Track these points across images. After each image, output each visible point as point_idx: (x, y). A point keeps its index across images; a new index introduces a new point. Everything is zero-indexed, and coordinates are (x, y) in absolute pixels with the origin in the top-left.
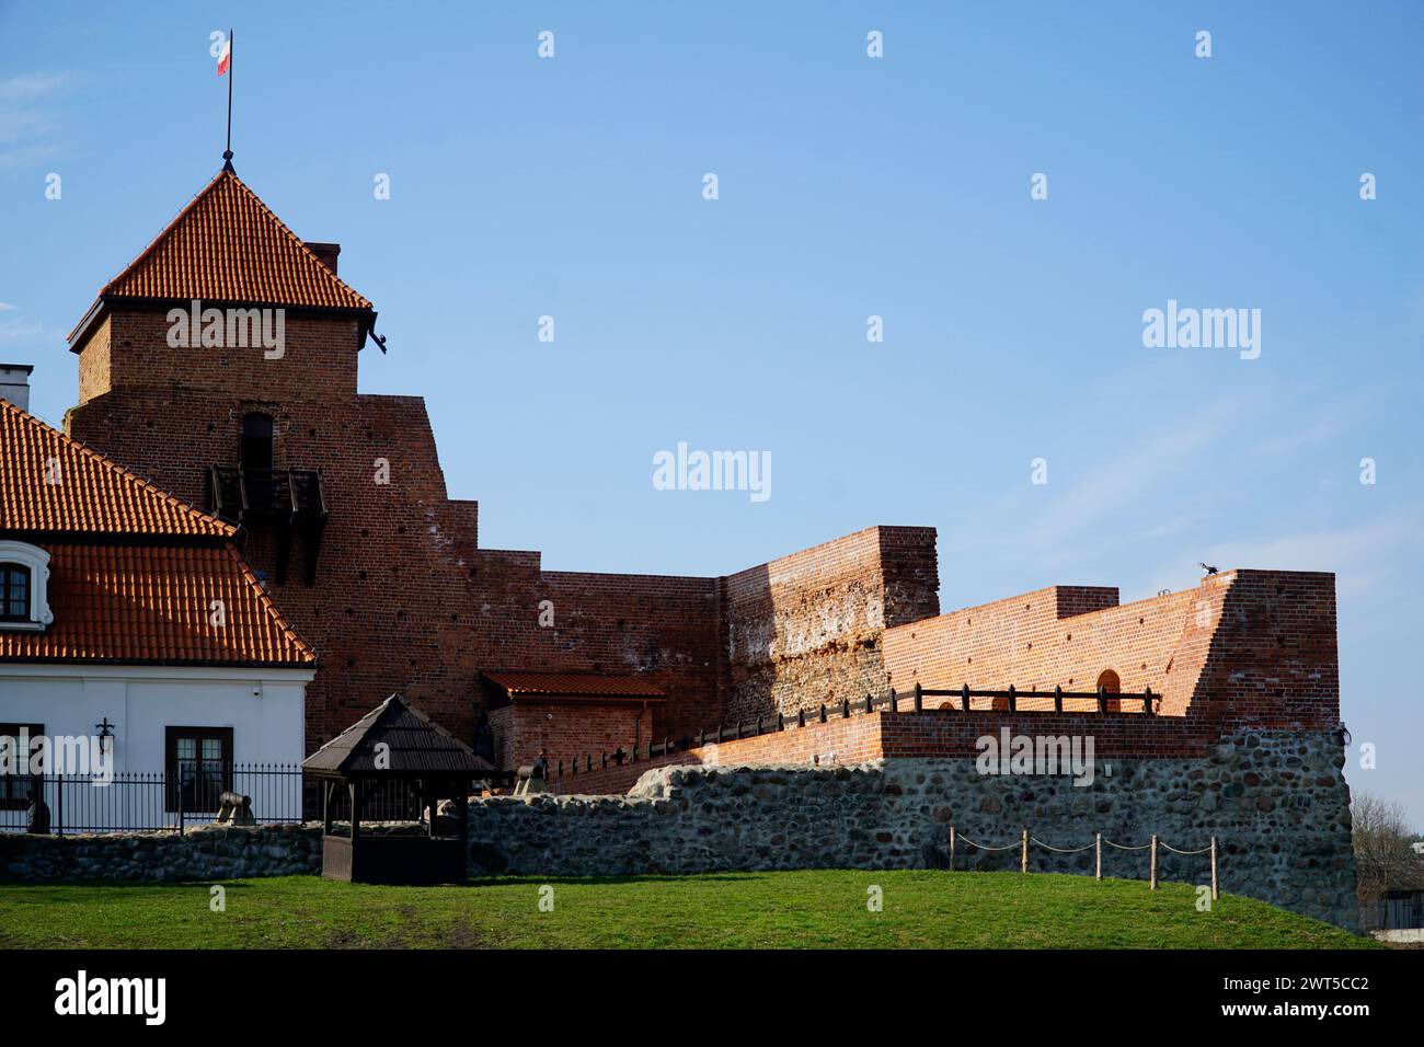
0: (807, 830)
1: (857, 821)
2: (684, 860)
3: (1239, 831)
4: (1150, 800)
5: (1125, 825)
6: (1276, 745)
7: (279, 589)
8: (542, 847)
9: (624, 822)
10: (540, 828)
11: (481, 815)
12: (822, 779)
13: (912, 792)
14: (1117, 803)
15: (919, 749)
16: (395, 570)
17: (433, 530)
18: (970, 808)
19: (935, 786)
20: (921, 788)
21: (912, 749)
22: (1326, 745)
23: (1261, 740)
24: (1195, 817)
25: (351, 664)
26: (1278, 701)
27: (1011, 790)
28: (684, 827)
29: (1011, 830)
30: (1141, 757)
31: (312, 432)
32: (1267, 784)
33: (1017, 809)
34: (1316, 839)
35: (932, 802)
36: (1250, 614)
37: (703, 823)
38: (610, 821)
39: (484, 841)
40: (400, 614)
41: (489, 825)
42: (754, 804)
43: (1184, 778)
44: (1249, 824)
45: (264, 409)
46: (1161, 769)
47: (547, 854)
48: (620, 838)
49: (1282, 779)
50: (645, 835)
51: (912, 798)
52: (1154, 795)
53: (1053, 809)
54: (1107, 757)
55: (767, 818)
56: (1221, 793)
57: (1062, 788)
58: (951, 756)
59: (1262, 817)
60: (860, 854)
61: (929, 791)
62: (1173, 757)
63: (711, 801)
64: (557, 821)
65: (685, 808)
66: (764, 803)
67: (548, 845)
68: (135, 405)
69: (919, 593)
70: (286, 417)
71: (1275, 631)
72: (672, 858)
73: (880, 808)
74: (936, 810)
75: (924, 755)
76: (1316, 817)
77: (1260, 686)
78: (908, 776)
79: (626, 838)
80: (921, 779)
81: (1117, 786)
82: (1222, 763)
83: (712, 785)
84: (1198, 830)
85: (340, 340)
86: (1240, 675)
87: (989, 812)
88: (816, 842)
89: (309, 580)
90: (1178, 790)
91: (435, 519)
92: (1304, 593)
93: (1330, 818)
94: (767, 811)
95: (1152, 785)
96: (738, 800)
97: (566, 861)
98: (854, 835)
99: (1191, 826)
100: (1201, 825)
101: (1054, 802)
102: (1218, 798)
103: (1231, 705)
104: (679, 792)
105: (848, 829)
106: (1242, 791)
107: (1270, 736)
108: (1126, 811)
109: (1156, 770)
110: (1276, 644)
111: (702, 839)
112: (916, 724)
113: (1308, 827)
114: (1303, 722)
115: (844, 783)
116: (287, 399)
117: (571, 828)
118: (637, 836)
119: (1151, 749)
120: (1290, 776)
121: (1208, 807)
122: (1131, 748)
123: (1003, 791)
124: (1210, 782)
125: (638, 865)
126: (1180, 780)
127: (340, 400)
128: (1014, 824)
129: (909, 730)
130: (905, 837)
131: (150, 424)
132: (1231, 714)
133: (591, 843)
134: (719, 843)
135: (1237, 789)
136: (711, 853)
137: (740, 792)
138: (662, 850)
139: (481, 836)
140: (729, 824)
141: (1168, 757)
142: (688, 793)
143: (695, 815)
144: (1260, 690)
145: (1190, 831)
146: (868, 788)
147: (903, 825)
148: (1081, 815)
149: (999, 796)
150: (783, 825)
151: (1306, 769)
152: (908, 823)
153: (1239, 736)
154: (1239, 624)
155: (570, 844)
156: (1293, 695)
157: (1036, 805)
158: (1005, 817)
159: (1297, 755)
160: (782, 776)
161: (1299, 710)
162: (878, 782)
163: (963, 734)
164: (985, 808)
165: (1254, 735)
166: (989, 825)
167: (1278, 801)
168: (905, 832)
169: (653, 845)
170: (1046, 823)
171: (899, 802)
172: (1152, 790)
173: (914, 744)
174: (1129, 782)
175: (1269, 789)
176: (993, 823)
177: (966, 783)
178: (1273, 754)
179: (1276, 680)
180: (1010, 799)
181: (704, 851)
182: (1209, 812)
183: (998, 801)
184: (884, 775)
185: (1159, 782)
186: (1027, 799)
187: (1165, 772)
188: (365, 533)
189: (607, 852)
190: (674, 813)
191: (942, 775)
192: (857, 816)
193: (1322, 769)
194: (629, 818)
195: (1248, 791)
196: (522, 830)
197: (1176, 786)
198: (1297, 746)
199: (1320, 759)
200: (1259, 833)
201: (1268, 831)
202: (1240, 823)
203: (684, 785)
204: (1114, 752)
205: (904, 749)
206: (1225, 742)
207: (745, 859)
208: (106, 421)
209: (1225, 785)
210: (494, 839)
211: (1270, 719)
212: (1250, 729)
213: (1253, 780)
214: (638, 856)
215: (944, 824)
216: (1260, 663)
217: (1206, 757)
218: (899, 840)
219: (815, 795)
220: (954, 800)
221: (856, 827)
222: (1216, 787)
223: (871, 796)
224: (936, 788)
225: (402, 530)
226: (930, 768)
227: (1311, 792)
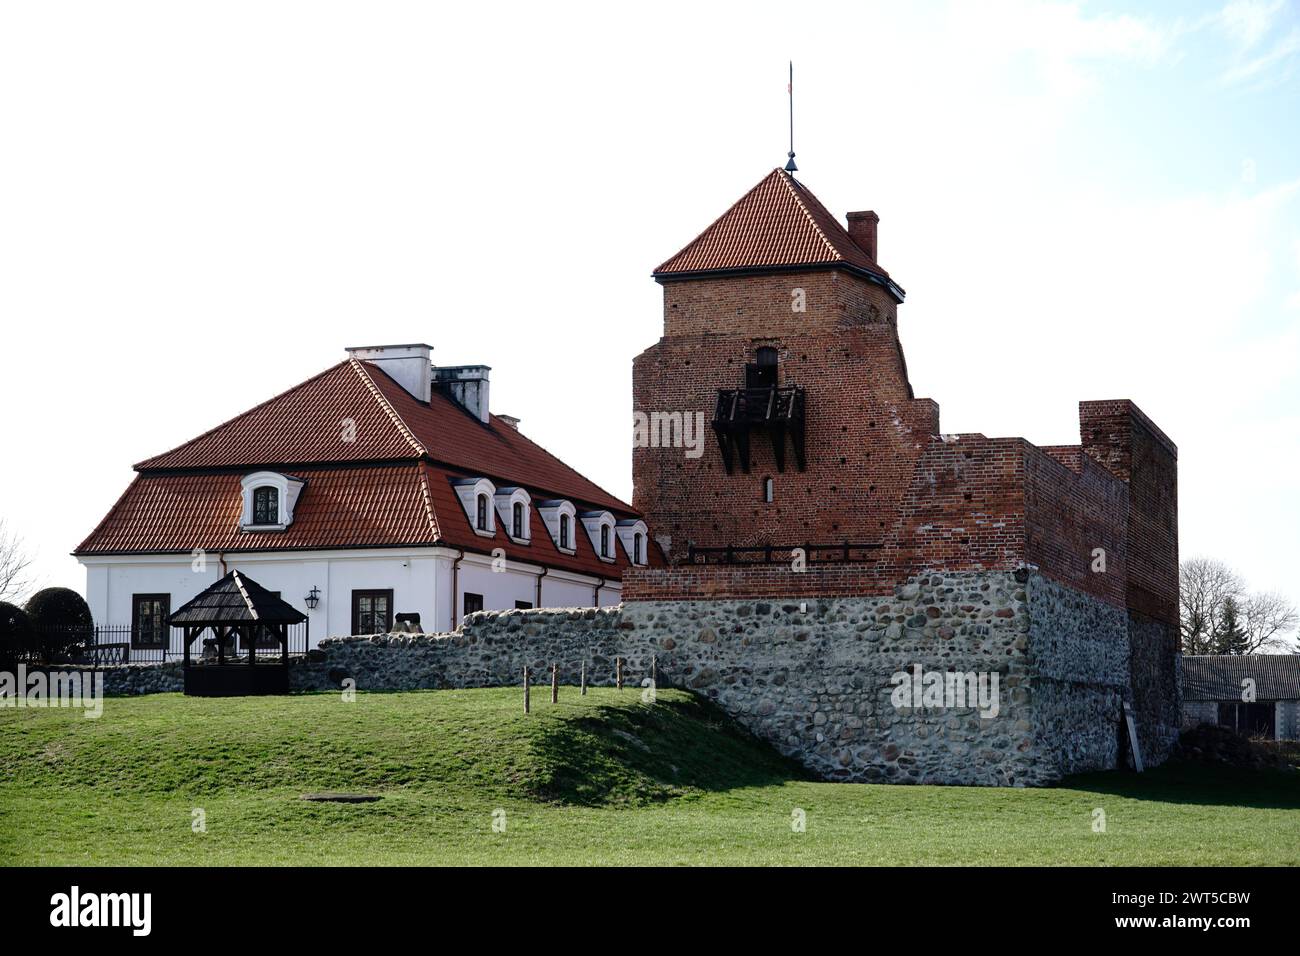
0: (562, 657)
1: (600, 649)
2: (468, 679)
3: (922, 655)
4: (841, 630)
5: (820, 650)
6: (960, 583)
7: (781, 476)
8: (373, 670)
9: (431, 652)
10: (375, 657)
11: (339, 649)
12: (572, 619)
13: (642, 627)
14: (813, 633)
15: (650, 595)
16: (868, 455)
17: (896, 423)
18: (691, 638)
19: (660, 623)
20: (651, 624)
21: (644, 595)
22: (1007, 582)
23: (945, 580)
24: (882, 644)
25: (835, 527)
26: (963, 547)
27: (723, 624)
28: (471, 655)
29: (724, 655)
30: (834, 597)
31: (804, 357)
32: (948, 616)
33: (729, 639)
34: (992, 661)
35: (659, 635)
36: (940, 477)
37: (486, 652)
38: (421, 652)
39: (340, 666)
40: (872, 488)
41: (343, 656)
42: (523, 638)
43: (872, 613)
44: (931, 649)
45: (770, 344)
46: (853, 605)
47: (377, 675)
48: (427, 663)
49: (962, 611)
50: (444, 661)
51: (644, 631)
52: (845, 626)
53: (758, 639)
54: (804, 597)
55: (532, 648)
56: (905, 624)
57: (764, 622)
58: (675, 599)
59: (943, 643)
60: (599, 675)
61: (656, 626)
62: (863, 596)
63: (491, 636)
64: (386, 652)
65: (474, 640)
66: (531, 637)
67: (378, 669)
68: (677, 350)
69: (1112, 453)
70: (785, 348)
71: (962, 489)
72: (460, 677)
73: (617, 640)
74: (662, 641)
75: (653, 599)
76: (994, 643)
77: (946, 535)
78: (640, 615)
79: (431, 663)
80: (651, 618)
81: (812, 620)
82: (907, 599)
83: (493, 625)
84: (883, 655)
85: (823, 286)
86: (927, 527)
87: (706, 642)
88: (569, 665)
89: (802, 467)
90: (866, 622)
91: (898, 414)
92: (991, 456)
93: (1007, 644)
94: (532, 642)
95: (843, 618)
96: (512, 636)
97: (388, 680)
98: (597, 660)
99: (878, 651)
100: (886, 650)
101: (759, 633)
102: (903, 628)
103: (919, 552)
104: (469, 630)
105: (592, 656)
106: (925, 621)
107: (953, 576)
108: (821, 639)
109: (848, 606)
110: (962, 500)
111: (483, 663)
112: (650, 576)
113: (985, 652)
114: (984, 563)
115: (591, 621)
116: (785, 334)
117: (394, 657)
118: (439, 661)
119: (844, 590)
120: (970, 609)
121: (893, 636)
122: (825, 590)
123: (718, 625)
124: (895, 615)
125: (438, 682)
126: (869, 614)
127: (824, 331)
128: (726, 651)
129: (645, 580)
130: (637, 662)
131: (688, 363)
132: (920, 560)
133: (406, 666)
134: (496, 666)
135: (921, 621)
136: (488, 674)
137: (514, 629)
138: (455, 672)
139: (338, 663)
140: (504, 653)
141: (858, 596)
142: (477, 631)
143: (481, 646)
144: (945, 539)
145: (877, 655)
146: (607, 625)
147: (636, 652)
148: (782, 643)
149: (714, 629)
150: (544, 653)
151: (987, 603)
152: (640, 650)
153: (923, 577)
154: (928, 486)
155: (393, 668)
156: (977, 542)
157: (745, 636)
158: (720, 645)
159: (979, 591)
160: (544, 617)
161: (983, 554)
162: (615, 620)
163: (687, 582)
164: (702, 638)
165: (937, 576)
166: (706, 652)
167: (958, 630)
168: (638, 657)
169: (450, 668)
170: (752, 650)
171: (632, 634)
172: (843, 623)
173: (648, 591)
174: (823, 617)
175: (949, 620)
176: (709, 650)
177: (687, 620)
178: (956, 591)
179: (962, 530)
180: (722, 631)
181: (484, 672)
182: (896, 640)
183: (714, 634)
184: (621, 615)
185: (849, 616)
186: (737, 632)
187: (857, 608)
188: (844, 429)
189: (416, 673)
190: (466, 645)
191: (666, 614)
192: (600, 646)
193: (1002, 602)
194: (435, 649)
195: (931, 622)
196: (364, 658)
197: (865, 619)
198: (980, 583)
199: (1000, 595)
200: (939, 656)
201: (947, 655)
202: (923, 649)
203: (474, 625)
204: (811, 593)
205: (638, 595)
206: (913, 582)
207: (512, 678)
208: (657, 364)
209: (908, 618)
210: (346, 665)
211: (953, 563)
212: (933, 571)
213: (935, 613)
214: (437, 676)
215: (669, 651)
216: (949, 517)
217: (892, 595)
218: (632, 663)
219: (568, 630)
220: (677, 633)
221: (599, 654)
222: (901, 619)
223: (611, 630)
224: (662, 624)
225: (872, 425)
226: (658, 609)
227: (989, 622)
